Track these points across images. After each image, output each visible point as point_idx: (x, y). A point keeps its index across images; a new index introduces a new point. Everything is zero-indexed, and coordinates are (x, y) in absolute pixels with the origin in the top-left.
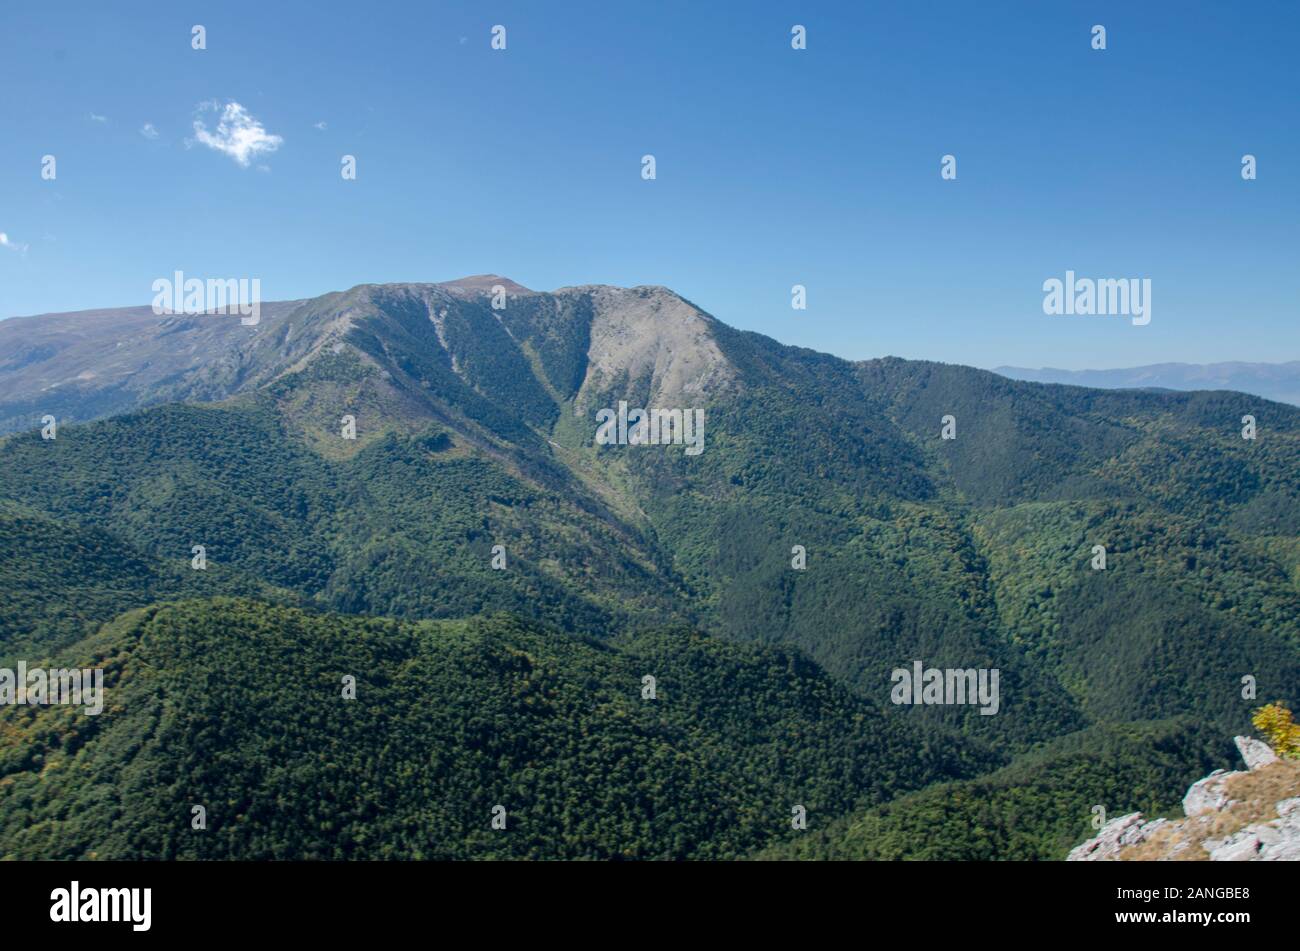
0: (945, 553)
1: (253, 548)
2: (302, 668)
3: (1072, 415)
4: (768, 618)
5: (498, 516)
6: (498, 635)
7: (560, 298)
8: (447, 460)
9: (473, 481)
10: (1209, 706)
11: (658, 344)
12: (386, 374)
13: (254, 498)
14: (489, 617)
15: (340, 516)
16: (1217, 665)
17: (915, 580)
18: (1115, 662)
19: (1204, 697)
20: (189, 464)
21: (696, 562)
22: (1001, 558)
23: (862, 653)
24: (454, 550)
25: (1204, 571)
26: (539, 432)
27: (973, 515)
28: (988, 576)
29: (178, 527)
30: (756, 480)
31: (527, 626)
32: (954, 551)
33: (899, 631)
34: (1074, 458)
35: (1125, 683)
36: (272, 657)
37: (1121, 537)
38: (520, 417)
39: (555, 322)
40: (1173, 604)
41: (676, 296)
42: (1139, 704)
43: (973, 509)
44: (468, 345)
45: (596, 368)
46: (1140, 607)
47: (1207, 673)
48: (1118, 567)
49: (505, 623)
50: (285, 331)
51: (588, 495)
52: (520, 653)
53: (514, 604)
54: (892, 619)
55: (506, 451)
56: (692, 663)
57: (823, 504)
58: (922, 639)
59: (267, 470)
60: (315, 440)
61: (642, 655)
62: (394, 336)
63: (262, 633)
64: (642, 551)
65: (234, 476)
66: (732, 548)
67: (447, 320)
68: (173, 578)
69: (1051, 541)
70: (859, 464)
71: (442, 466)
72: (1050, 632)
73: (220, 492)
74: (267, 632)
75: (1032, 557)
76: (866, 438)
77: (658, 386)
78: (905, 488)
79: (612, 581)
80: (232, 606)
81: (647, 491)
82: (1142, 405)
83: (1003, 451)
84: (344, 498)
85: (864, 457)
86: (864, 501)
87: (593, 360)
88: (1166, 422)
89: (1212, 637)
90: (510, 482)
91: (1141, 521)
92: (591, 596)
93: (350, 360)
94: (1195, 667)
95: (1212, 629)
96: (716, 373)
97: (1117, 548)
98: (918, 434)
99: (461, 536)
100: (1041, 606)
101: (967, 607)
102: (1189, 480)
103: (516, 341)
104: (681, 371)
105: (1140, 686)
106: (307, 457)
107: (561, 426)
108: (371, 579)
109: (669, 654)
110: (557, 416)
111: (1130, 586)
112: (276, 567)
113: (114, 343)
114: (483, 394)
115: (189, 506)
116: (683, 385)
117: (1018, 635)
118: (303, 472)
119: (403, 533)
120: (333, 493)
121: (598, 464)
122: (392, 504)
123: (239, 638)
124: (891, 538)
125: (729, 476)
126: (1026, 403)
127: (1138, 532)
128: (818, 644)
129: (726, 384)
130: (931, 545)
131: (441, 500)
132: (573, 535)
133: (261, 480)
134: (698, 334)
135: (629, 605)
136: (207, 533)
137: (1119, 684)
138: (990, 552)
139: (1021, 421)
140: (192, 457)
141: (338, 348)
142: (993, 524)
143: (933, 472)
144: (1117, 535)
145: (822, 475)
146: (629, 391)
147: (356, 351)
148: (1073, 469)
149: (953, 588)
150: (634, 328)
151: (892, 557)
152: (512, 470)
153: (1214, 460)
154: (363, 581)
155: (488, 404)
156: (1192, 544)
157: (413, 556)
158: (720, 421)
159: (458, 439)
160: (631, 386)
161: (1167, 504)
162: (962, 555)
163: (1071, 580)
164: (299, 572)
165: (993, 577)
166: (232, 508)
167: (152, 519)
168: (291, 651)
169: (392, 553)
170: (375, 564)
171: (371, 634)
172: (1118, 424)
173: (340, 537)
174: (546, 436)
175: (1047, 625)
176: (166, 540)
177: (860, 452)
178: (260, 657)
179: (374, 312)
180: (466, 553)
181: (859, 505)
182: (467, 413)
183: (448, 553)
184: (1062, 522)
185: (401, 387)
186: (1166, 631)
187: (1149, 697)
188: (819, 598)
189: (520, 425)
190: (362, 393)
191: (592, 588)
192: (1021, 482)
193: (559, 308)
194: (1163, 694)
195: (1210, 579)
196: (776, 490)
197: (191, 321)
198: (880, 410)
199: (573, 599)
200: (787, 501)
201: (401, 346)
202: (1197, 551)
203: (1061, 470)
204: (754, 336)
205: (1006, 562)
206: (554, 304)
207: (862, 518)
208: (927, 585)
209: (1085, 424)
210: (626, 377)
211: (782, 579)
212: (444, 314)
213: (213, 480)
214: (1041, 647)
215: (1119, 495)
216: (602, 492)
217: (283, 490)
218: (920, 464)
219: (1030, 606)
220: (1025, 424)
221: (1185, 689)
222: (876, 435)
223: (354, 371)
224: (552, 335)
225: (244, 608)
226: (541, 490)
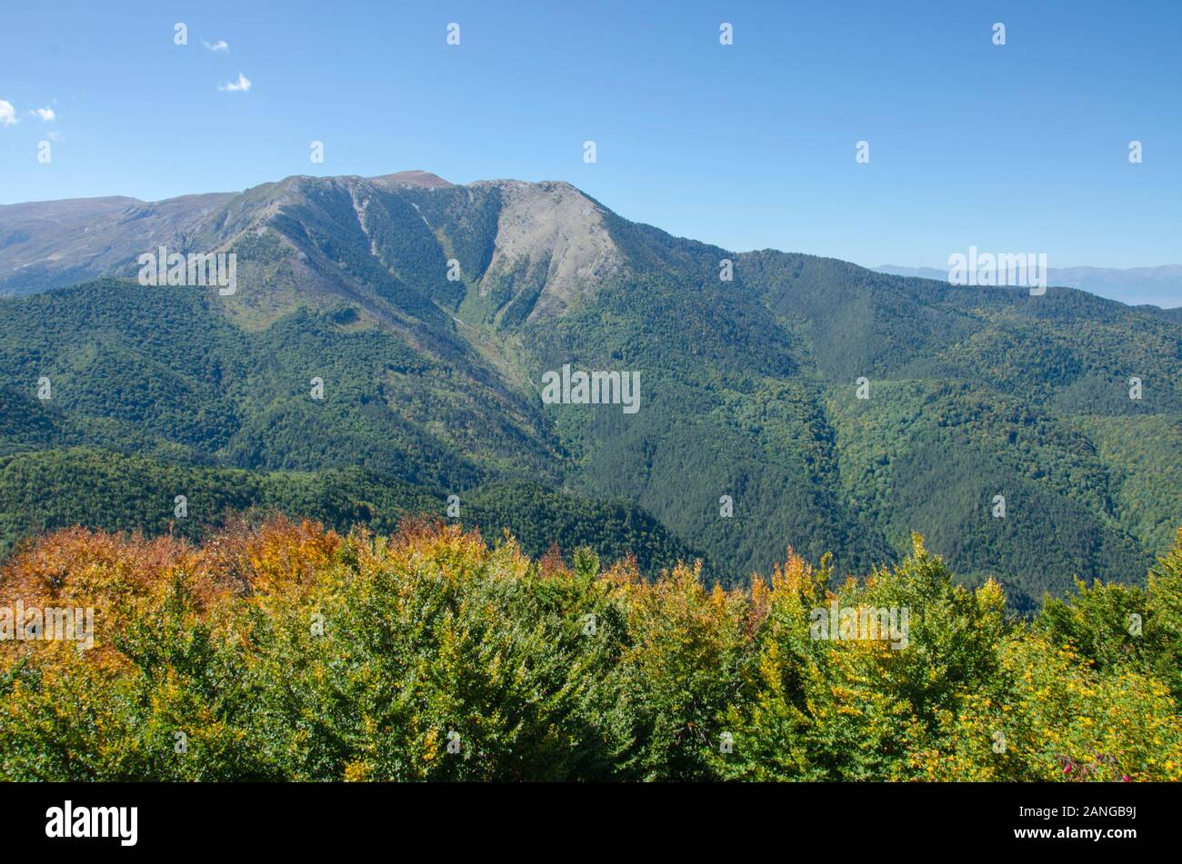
0: (797, 423)
1: (164, 408)
2: (144, 513)
3: (926, 304)
4: (630, 478)
5: (393, 382)
6: (344, 487)
7: (472, 190)
8: (352, 332)
9: (373, 351)
10: (1014, 562)
11: (557, 233)
12: (302, 255)
13: (173, 364)
14: (341, 470)
15: (250, 381)
16: (1024, 527)
17: (767, 447)
18: (937, 522)
19: (1011, 555)
20: (113, 333)
21: (574, 427)
22: (848, 428)
23: (709, 511)
24: (348, 413)
25: (1023, 445)
26: (445, 310)
27: (829, 391)
28: (834, 444)
29: (96, 390)
30: (634, 355)
31: (377, 479)
32: (805, 421)
33: (743, 491)
34: (923, 342)
35: (943, 541)
36: (116, 503)
37: (953, 413)
38: (430, 296)
39: (467, 212)
40: (992, 472)
41: (577, 190)
42: (953, 560)
43: (830, 386)
44: (386, 231)
45: (501, 254)
46: (963, 475)
47: (1015, 534)
48: (948, 439)
49: (354, 477)
50: (223, 217)
51: (484, 366)
52: (362, 503)
53: (392, 461)
54: (737, 480)
55: (410, 325)
56: (534, 516)
57: (692, 377)
58: (763, 499)
59: (187, 340)
60: (235, 313)
61: (487, 507)
62: (319, 222)
63: (110, 481)
64: (524, 416)
65: (155, 344)
66: (607, 415)
67: (368, 209)
68: (75, 432)
69: (892, 415)
70: (729, 343)
71: (346, 337)
72: (883, 495)
73: (137, 358)
74: (115, 480)
75: (874, 429)
76: (738, 321)
77: (554, 270)
78: (769, 365)
79: (490, 442)
80: (87, 456)
81: (537, 364)
82: (990, 298)
83: (861, 334)
84: (255, 364)
85: (735, 337)
86: (730, 376)
87: (499, 247)
88: (1010, 315)
89: (1022, 502)
90: (407, 353)
91: (972, 399)
92: (470, 455)
93: (272, 242)
94: (1004, 528)
95: (1022, 495)
96: (607, 259)
97: (949, 422)
98: (788, 318)
99: (356, 400)
100: (877, 473)
101: (811, 471)
102: (1021, 365)
103: (431, 228)
104: (576, 257)
105: (955, 544)
106: (225, 328)
107: (465, 305)
108: (268, 437)
109: (513, 508)
110: (463, 295)
111: (956, 456)
112: (185, 425)
113: (82, 228)
114: (397, 275)
115: (107, 370)
116: (577, 269)
117: (854, 497)
118: (221, 341)
119: (302, 397)
120: (245, 361)
121: (496, 339)
122: (297, 370)
123: (86, 485)
124: (749, 409)
125: (610, 351)
126: (885, 293)
127: (969, 409)
128: (672, 502)
129: (615, 269)
130: (785, 416)
131: (341, 368)
132: (458, 400)
133: (181, 348)
134: (593, 225)
135: (504, 463)
136: (122, 394)
137: (938, 541)
138: (839, 423)
139: (879, 308)
140: (117, 327)
141: (261, 231)
142: (844, 399)
143: (797, 353)
144: (950, 411)
145: (695, 352)
146: (529, 274)
147: (277, 234)
148: (921, 351)
149: (801, 455)
150: (537, 218)
151: (748, 426)
152: (412, 342)
153: (1044, 348)
154: (261, 438)
155: (400, 284)
156: (1016, 421)
157: (307, 417)
158: (607, 302)
159: (364, 313)
160: (531, 270)
161: (1001, 386)
162: (812, 426)
163: (906, 450)
164: (205, 430)
165: (839, 446)
166: (148, 372)
167: (74, 381)
168: (134, 498)
169: (289, 413)
170: (273, 424)
171: (218, 484)
172: (966, 314)
173: (248, 400)
174: (451, 313)
175: (881, 489)
176: (84, 401)
177: (731, 333)
178: (104, 502)
179: (302, 200)
180: (358, 415)
181: (725, 379)
182: (380, 292)
183: (342, 415)
184: (903, 398)
185: (316, 268)
186: (982, 496)
187: (962, 553)
188: (677, 461)
189: (428, 303)
190: (279, 272)
191: (472, 448)
192: (873, 362)
193: (472, 199)
194: (975, 552)
195: (1028, 451)
196: (652, 364)
197: (151, 209)
198: (756, 296)
199: (450, 457)
200: (661, 374)
201: (323, 231)
202: (1020, 429)
203: (909, 352)
204: (646, 228)
205: (852, 432)
206: (467, 196)
207: (726, 390)
208: (778, 451)
209: (936, 312)
210: (527, 262)
211: (646, 443)
212: (366, 203)
213: (134, 348)
214: (874, 508)
215: (956, 376)
216: (496, 363)
217: (200, 358)
218: (786, 345)
219: (868, 471)
220: (882, 311)
221: (994, 547)
222: (749, 318)
223: (274, 253)
224: (464, 223)
225: (97, 458)
226: (436, 359)
